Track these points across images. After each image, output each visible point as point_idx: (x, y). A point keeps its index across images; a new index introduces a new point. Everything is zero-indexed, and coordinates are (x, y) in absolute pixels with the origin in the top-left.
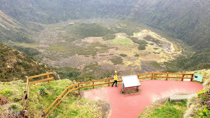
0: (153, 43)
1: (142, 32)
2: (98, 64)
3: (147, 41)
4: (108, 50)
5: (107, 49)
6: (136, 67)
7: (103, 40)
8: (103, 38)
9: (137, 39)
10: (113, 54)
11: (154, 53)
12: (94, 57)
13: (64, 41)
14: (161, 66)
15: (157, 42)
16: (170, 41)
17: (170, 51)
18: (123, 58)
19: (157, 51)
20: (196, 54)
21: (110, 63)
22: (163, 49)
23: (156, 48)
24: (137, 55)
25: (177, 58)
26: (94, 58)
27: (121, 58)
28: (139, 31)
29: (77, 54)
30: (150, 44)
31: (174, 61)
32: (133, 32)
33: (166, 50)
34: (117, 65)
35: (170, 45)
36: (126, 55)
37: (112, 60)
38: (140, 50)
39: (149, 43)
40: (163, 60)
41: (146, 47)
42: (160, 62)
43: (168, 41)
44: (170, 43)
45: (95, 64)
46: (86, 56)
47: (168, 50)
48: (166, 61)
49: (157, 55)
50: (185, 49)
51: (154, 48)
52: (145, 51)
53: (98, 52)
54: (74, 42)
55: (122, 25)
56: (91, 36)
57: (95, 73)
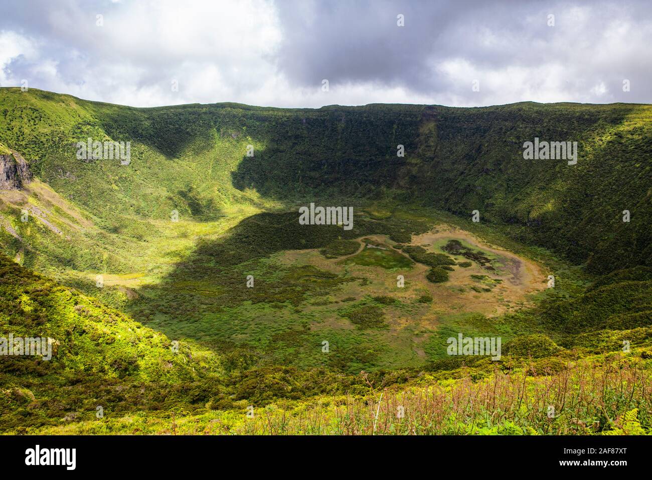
0: (468, 261)
1: (434, 230)
2: (309, 329)
3: (452, 257)
4: (340, 286)
5: (336, 285)
6: (425, 335)
7: (322, 257)
8: (323, 253)
9: (419, 250)
10: (353, 299)
11: (474, 292)
12: (299, 308)
13: (212, 265)
14: (497, 327)
15: (479, 257)
16: (516, 252)
17: (518, 282)
18: (384, 309)
19: (482, 285)
20: (596, 286)
21: (346, 323)
22: (500, 278)
23: (479, 274)
24: (425, 299)
25: (544, 302)
26: (297, 312)
27: (378, 308)
28: (425, 230)
29: (250, 302)
30: (462, 265)
31: (533, 312)
32: (409, 230)
33: (509, 280)
34: (369, 331)
35: (517, 264)
36: (392, 301)
37: (353, 318)
38: (432, 284)
39: (456, 262)
40: (500, 311)
41: (450, 273)
42: (493, 316)
43: (510, 255)
44: (516, 257)
45: (303, 329)
46: (275, 307)
47: (513, 278)
48: (511, 312)
49: (484, 294)
50: (563, 276)
51: (474, 277)
52: (448, 284)
53: (308, 293)
54: (239, 265)
55: (376, 214)
56: (291, 249)
57: (301, 356)
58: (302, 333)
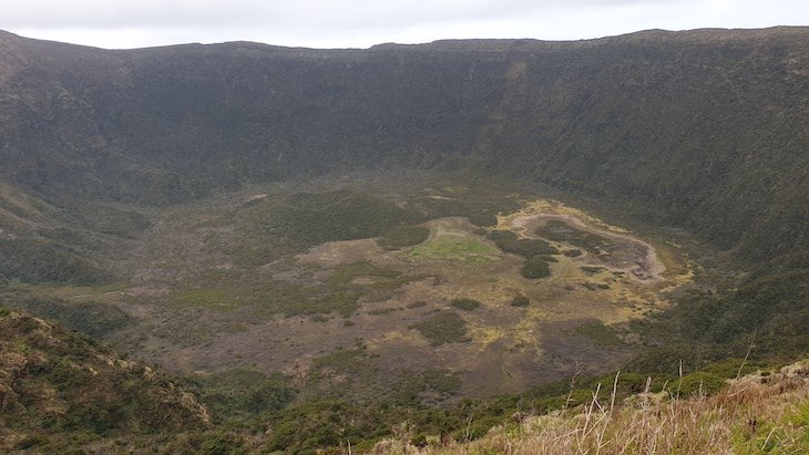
0: (576, 249)
1: (528, 209)
2: (365, 347)
3: (554, 244)
4: (404, 287)
5: (399, 285)
6: (523, 350)
7: (380, 249)
8: (381, 243)
9: (511, 235)
10: (424, 304)
11: (586, 289)
12: (351, 319)
13: (227, 267)
14: (621, 337)
15: (587, 242)
16: (642, 236)
17: (645, 274)
18: (464, 315)
19: (595, 280)
20: (754, 278)
21: (416, 339)
22: (620, 270)
23: (592, 266)
24: (521, 302)
25: (682, 301)
26: (348, 324)
27: (458, 317)
28: (516, 209)
29: (282, 315)
30: (567, 254)
31: (668, 315)
32: (494, 210)
33: (633, 272)
34: (446, 347)
35: (643, 252)
36: (476, 305)
37: (424, 329)
38: (528, 281)
39: (560, 250)
40: (624, 315)
41: (552, 266)
42: (614, 322)
43: (633, 239)
44: (645, 244)
45: (356, 348)
46: (316, 320)
47: (638, 270)
48: (638, 315)
49: (600, 293)
50: (707, 265)
51: (584, 269)
52: (549, 280)
53: (362, 299)
54: (266, 266)
55: (450, 190)
56: (335, 240)
57: (356, 385)
58: (355, 353)
